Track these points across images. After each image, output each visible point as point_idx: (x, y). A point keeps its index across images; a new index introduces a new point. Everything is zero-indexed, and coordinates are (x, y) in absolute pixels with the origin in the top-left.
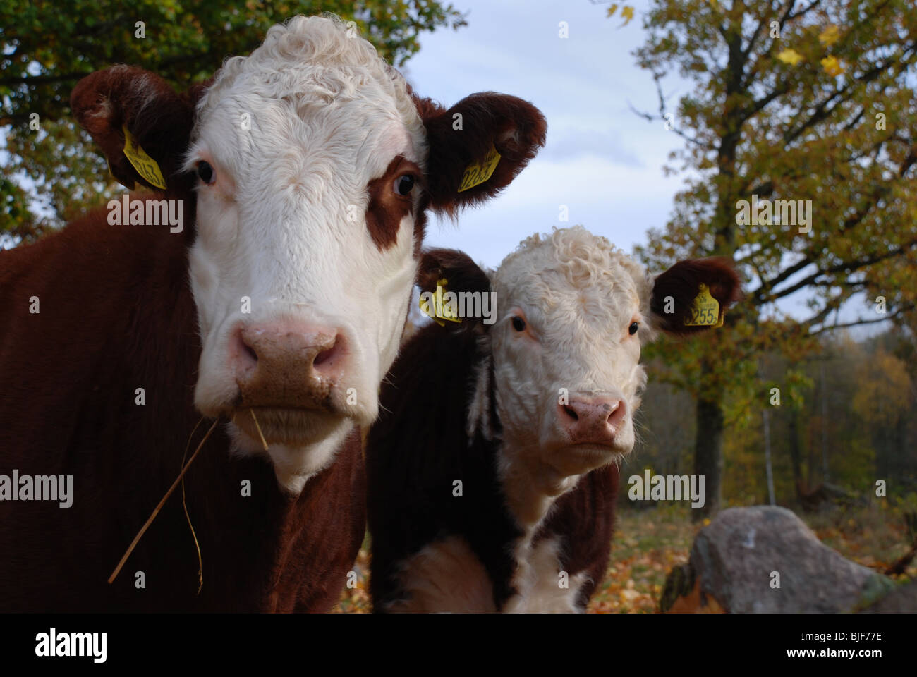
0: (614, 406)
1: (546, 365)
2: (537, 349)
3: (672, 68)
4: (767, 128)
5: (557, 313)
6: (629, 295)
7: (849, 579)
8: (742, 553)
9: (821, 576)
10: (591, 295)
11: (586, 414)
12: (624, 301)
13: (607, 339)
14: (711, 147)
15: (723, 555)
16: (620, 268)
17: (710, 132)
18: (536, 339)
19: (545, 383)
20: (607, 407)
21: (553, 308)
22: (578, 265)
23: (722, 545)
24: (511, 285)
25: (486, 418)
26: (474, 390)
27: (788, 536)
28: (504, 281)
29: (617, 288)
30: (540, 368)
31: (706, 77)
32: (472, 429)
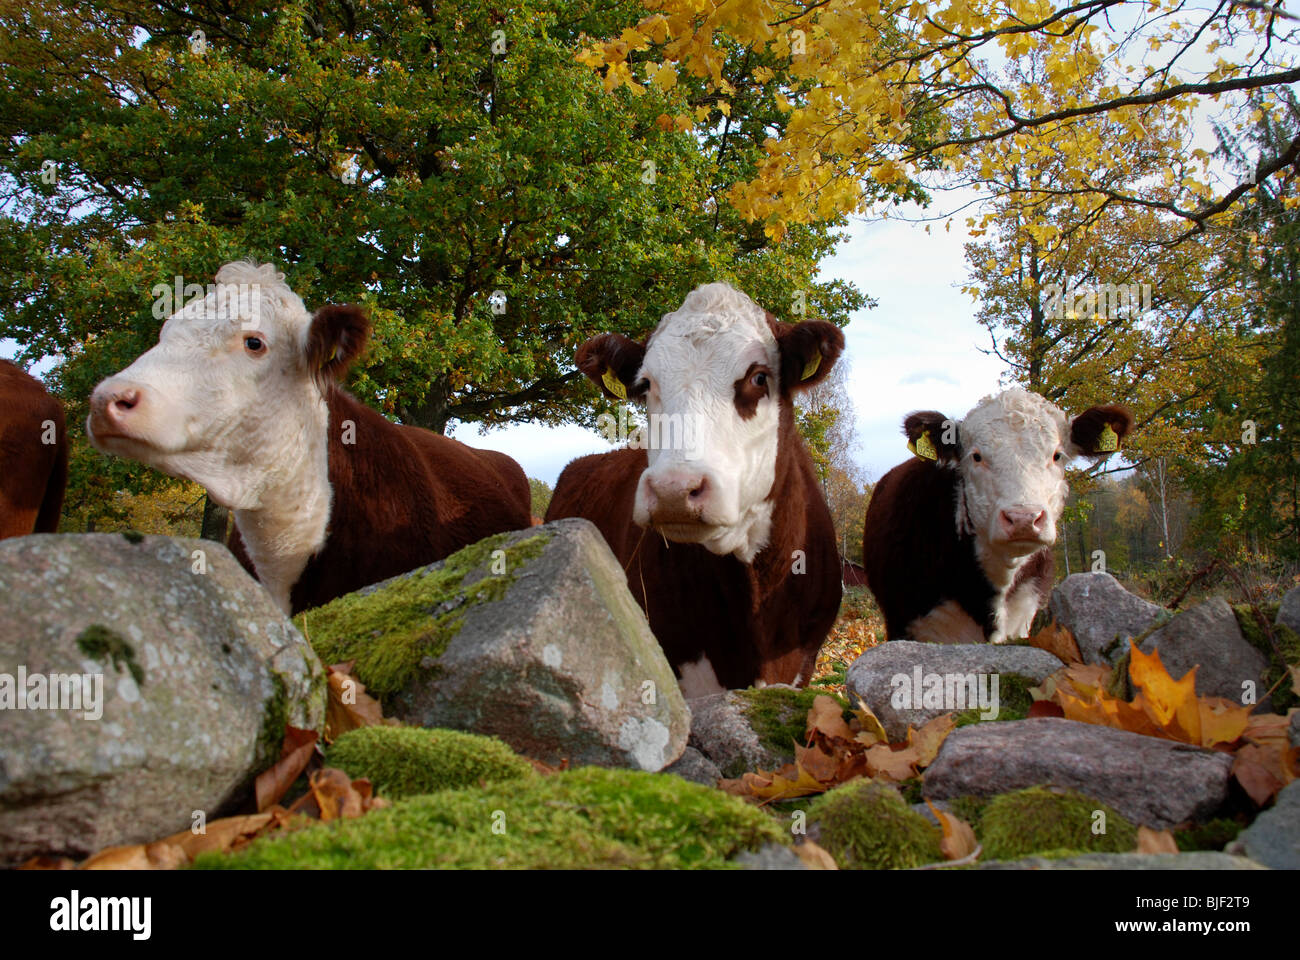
0: (1039, 514)
1: (994, 484)
2: (989, 474)
3: (999, 323)
4: (1058, 356)
5: (1001, 449)
6: (1051, 434)
7: (1146, 611)
8: (1081, 600)
9: (1129, 611)
10: (1025, 436)
11: (1018, 521)
12: (1048, 439)
13: (1035, 466)
14: (1026, 368)
15: (1070, 601)
16: (1046, 415)
17: (1025, 359)
18: (988, 468)
19: (993, 497)
20: (1032, 515)
21: (998, 446)
22: (1016, 416)
23: (1069, 596)
24: (971, 432)
25: (966, 519)
26: (956, 502)
27: (1109, 588)
28: (967, 428)
29: (1043, 431)
30: (991, 488)
31: (1019, 327)
32: (959, 529)
